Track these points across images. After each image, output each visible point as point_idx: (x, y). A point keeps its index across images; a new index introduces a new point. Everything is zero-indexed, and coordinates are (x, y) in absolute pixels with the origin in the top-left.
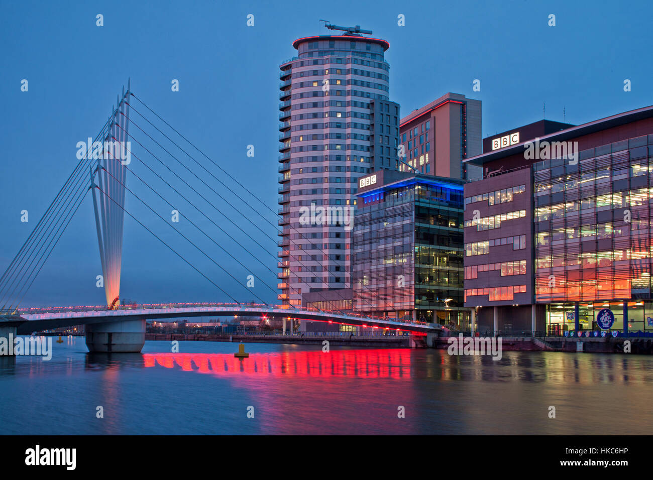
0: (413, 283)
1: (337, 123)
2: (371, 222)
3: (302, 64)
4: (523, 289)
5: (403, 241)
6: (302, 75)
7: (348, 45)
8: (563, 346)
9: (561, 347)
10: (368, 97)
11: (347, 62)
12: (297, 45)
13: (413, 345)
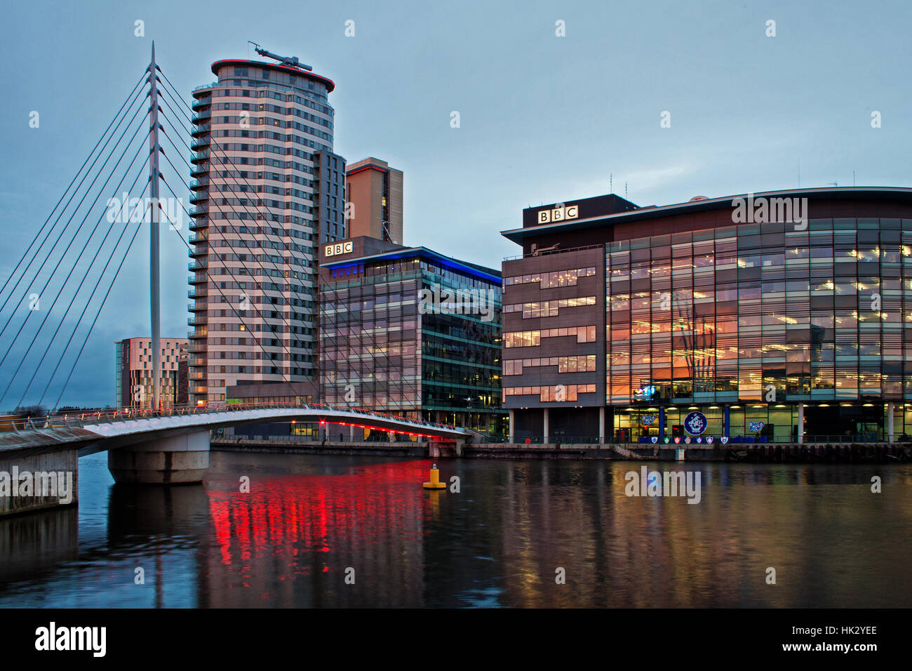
0: (419, 377)
1: (274, 174)
2: (349, 300)
3: (227, 93)
4: (592, 388)
5: (402, 326)
6: (227, 106)
7: (286, 79)
8: (655, 455)
9: (653, 455)
10: (312, 146)
11: (289, 98)
12: (217, 68)
13: (436, 453)
